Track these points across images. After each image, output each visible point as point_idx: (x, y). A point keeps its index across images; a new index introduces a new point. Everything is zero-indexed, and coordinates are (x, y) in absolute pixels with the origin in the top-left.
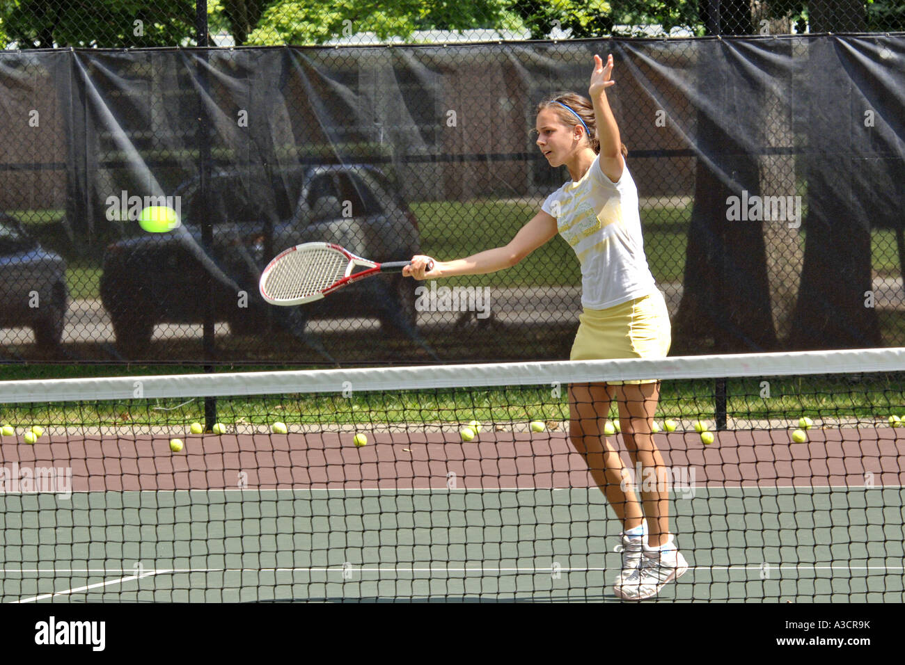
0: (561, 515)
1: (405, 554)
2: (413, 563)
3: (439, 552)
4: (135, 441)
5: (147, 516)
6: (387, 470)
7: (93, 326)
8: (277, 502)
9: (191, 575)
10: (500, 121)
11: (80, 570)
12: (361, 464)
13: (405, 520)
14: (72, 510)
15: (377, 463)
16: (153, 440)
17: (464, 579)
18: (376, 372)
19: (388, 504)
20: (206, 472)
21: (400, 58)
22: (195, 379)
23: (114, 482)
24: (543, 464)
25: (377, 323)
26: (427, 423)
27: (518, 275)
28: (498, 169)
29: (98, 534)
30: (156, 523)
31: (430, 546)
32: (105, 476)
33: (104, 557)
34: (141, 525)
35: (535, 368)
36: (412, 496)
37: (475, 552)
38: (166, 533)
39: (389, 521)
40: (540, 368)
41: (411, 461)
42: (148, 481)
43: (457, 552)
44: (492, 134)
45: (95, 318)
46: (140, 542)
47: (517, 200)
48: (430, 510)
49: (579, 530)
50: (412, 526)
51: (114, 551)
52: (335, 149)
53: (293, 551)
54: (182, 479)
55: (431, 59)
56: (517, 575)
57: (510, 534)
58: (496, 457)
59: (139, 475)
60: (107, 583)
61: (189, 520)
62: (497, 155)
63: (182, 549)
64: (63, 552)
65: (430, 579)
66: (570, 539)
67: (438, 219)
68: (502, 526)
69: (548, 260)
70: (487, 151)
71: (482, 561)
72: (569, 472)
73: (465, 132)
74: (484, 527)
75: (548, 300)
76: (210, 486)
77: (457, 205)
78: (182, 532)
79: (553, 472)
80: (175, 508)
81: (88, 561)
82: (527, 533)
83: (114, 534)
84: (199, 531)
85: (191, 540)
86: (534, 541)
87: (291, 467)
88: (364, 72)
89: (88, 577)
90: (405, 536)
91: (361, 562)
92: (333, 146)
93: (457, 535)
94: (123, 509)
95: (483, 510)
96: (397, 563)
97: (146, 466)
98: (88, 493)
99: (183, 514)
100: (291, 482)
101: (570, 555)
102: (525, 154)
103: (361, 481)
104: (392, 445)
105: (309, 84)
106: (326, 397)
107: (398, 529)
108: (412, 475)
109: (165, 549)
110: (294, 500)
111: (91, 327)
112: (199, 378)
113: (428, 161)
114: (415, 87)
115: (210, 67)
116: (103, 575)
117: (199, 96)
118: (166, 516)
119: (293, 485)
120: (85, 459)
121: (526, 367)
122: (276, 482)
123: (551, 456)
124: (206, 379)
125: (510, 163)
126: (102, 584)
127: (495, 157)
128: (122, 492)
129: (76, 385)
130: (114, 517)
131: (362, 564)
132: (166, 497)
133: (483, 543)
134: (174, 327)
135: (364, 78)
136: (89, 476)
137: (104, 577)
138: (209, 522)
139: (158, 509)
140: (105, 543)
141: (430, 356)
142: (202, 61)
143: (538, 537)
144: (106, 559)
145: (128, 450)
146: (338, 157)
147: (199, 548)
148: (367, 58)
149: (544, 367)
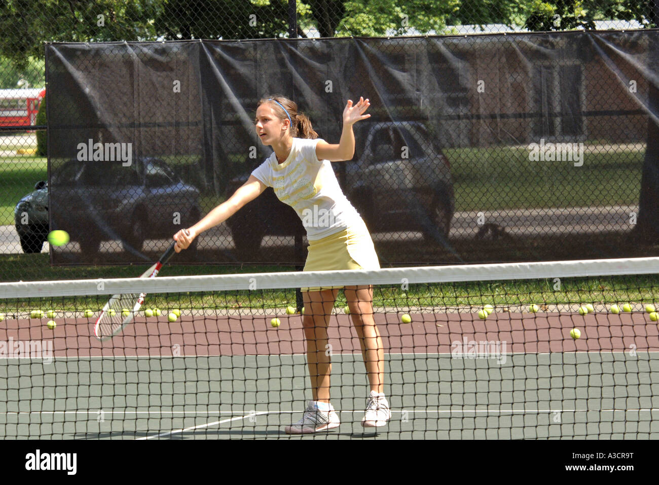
0: (544, 372)
1: (433, 400)
2: (438, 406)
3: (457, 399)
4: (240, 320)
5: (250, 374)
6: (420, 341)
7: (216, 238)
8: (342, 363)
9: (281, 415)
10: (505, 90)
11: (202, 412)
12: (401, 336)
13: (433, 376)
14: (197, 370)
15: (413, 335)
16: (253, 319)
17: (475, 418)
18: (411, 270)
19: (421, 364)
20: (291, 342)
21: (434, 45)
22: (282, 276)
23: (226, 349)
24: (531, 336)
25: (419, 235)
26: (448, 307)
27: (519, 200)
28: (505, 124)
29: (215, 386)
30: (256, 378)
31: (451, 394)
32: (219, 345)
33: (219, 403)
34: (245, 380)
35: (524, 267)
36: (438, 359)
37: (482, 399)
38: (262, 385)
39: (421, 376)
40: (528, 267)
41: (437, 334)
42: (250, 349)
43: (470, 399)
44: (500, 99)
45: (218, 232)
46: (245, 392)
47: (517, 147)
48: (450, 368)
49: (557, 383)
50: (438, 380)
51: (226, 398)
52: (388, 111)
53: (353, 398)
54: (274, 347)
55: (456, 45)
56: (512, 415)
57: (507, 385)
58: (497, 331)
59: (244, 344)
60: (221, 422)
61: (280, 377)
62: (504, 114)
63: (274, 397)
64: (190, 399)
65: (450, 418)
66: (550, 389)
67: (461, 161)
68: (502, 380)
69: (540, 189)
70: (497, 111)
71: (488, 405)
72: (549, 341)
73: (480, 98)
74: (489, 381)
75: (540, 218)
76: (294, 352)
77: (475, 151)
78: (275, 385)
79: (538, 341)
80: (269, 367)
81: (208, 405)
82: (519, 385)
83: (227, 386)
84: (286, 384)
85: (281, 391)
86: (524, 391)
87: (352, 338)
88: (409, 56)
89: (208, 417)
90: (433, 387)
91: (401, 406)
92: (386, 108)
93: (470, 387)
94: (233, 368)
95: (489, 369)
96: (427, 406)
97: (249, 338)
98: (208, 357)
99: (275, 372)
100: (352, 349)
101: (550, 401)
102: (524, 114)
103: (401, 348)
104: (424, 322)
105: (369, 64)
106: (383, 288)
107: (427, 382)
108: (437, 344)
109: (263, 397)
110: (354, 362)
111: (215, 238)
112: (285, 275)
113: (454, 119)
114: (445, 65)
115: (298, 53)
116: (218, 415)
117: (291, 74)
118: (263, 373)
119: (353, 351)
120: (206, 333)
121: (518, 267)
122: (341, 349)
123: (537, 330)
124: (290, 275)
125: (513, 120)
126: (217, 423)
127: (502, 116)
128: (232, 356)
129: (198, 280)
130: (227, 374)
131: (402, 408)
132: (263, 360)
133: (489, 392)
134: (274, 238)
135: (408, 60)
136: (209, 345)
137: (219, 417)
138: (293, 377)
139: (257, 368)
140: (220, 392)
141: (456, 258)
142: (293, 49)
143: (527, 388)
144: (220, 404)
145: (235, 325)
146: (390, 116)
147: (287, 396)
148: (410, 46)
149: (531, 266)
